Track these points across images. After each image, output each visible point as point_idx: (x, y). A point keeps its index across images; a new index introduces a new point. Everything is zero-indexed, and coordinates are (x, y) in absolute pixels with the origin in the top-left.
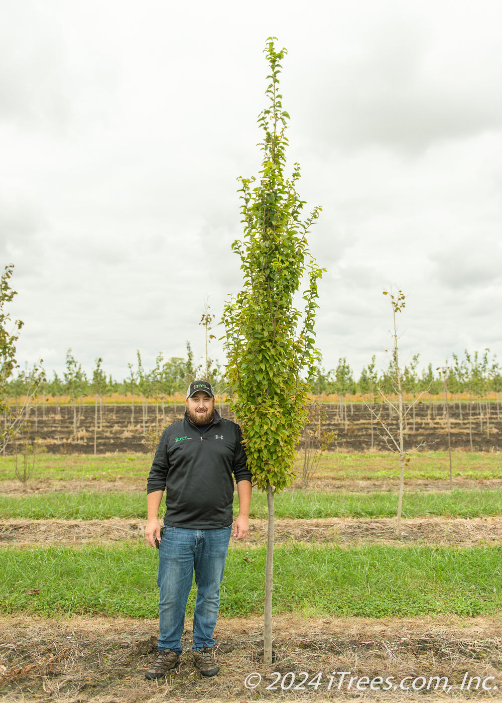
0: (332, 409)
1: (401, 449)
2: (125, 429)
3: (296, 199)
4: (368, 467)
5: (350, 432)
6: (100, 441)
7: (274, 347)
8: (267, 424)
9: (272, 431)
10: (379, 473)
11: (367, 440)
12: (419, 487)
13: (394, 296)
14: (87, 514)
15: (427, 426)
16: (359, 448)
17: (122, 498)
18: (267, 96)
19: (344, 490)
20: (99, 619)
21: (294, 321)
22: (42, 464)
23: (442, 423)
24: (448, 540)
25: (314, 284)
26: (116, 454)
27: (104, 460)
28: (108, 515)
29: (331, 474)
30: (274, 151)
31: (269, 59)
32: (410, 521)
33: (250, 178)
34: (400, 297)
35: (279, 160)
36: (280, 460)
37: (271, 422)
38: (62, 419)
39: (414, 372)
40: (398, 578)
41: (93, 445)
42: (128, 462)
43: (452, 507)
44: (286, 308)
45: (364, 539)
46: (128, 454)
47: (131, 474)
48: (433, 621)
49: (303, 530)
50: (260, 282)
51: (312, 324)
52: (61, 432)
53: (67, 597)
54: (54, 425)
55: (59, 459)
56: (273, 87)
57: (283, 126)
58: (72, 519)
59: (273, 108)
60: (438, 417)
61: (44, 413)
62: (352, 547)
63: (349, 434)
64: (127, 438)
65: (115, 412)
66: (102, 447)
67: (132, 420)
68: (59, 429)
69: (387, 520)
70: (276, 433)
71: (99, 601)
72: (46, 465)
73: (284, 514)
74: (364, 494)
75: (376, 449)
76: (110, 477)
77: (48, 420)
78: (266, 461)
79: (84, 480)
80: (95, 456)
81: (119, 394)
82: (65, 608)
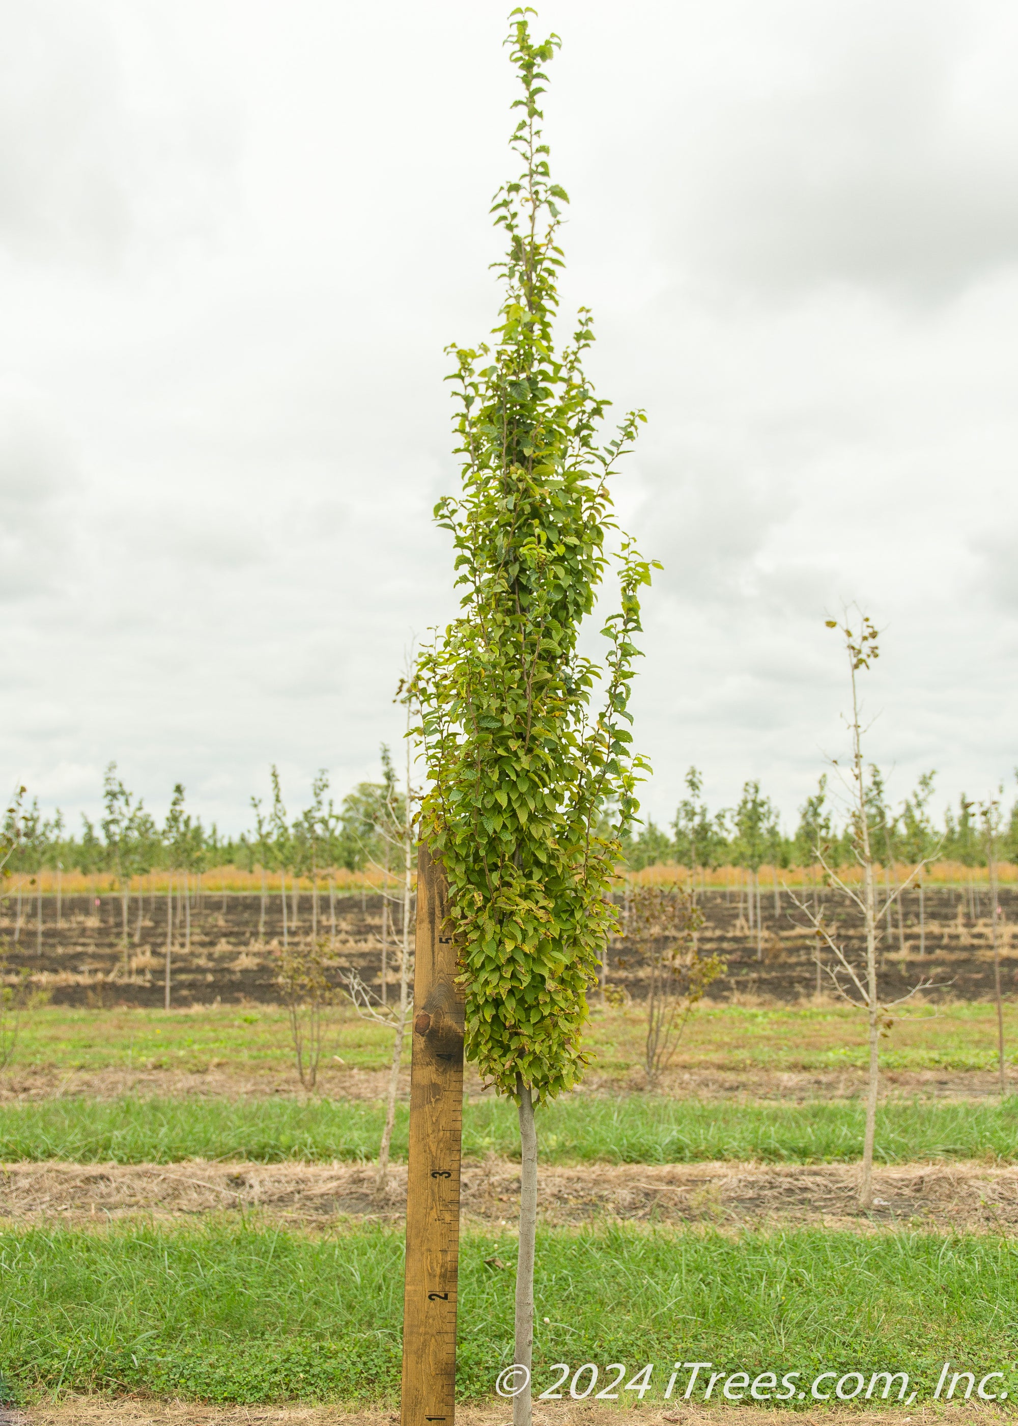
0: (731, 902)
1: (870, 996)
2: (242, 948)
3: (585, 396)
4: (806, 1040)
5: (771, 955)
6: (183, 977)
7: (530, 751)
8: (513, 938)
9: (525, 954)
10: (831, 1055)
11: (807, 975)
12: (925, 1088)
13: (853, 631)
14: (131, 1150)
15: (954, 943)
16: (789, 993)
17: (216, 1113)
18: (514, 148)
19: (742, 1096)
20: (128, 1405)
21: (583, 688)
22: (43, 1032)
23: (991, 936)
24: (987, 1219)
25: (630, 598)
26: (215, 1007)
27: (186, 1022)
28: (180, 1153)
29: (716, 1057)
30: (530, 279)
31: (517, 60)
32: (895, 1172)
33: (476, 348)
34: (868, 631)
35: (543, 302)
36: (546, 1025)
37: (524, 933)
38: (102, 925)
39: (922, 814)
40: (855, 1311)
41: (163, 988)
42: (240, 1027)
43: (1000, 1138)
44: (561, 657)
45: (781, 1213)
46: (245, 1008)
47: (244, 1056)
48: (935, 1418)
49: (636, 1191)
50: (495, 594)
51: (624, 696)
52: (94, 956)
53: (56, 1351)
54: (82, 940)
55: (83, 1020)
56: (527, 129)
57: (552, 221)
58: (95, 1160)
59: (528, 178)
60: (981, 921)
61: (59, 912)
62: (749, 1235)
63: (767, 962)
64: (245, 971)
65: (224, 910)
66: (185, 992)
67: (262, 929)
68: (91, 949)
69: (842, 1168)
70: (537, 960)
71: (132, 1361)
72: (51, 1032)
73: (595, 1151)
74: (789, 1105)
75: (829, 996)
76: (195, 1061)
77: (69, 930)
78: (514, 1026)
79: (135, 1069)
80: (167, 1012)
81: (239, 868)
82: (50, 1376)
